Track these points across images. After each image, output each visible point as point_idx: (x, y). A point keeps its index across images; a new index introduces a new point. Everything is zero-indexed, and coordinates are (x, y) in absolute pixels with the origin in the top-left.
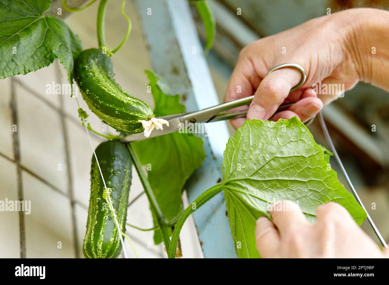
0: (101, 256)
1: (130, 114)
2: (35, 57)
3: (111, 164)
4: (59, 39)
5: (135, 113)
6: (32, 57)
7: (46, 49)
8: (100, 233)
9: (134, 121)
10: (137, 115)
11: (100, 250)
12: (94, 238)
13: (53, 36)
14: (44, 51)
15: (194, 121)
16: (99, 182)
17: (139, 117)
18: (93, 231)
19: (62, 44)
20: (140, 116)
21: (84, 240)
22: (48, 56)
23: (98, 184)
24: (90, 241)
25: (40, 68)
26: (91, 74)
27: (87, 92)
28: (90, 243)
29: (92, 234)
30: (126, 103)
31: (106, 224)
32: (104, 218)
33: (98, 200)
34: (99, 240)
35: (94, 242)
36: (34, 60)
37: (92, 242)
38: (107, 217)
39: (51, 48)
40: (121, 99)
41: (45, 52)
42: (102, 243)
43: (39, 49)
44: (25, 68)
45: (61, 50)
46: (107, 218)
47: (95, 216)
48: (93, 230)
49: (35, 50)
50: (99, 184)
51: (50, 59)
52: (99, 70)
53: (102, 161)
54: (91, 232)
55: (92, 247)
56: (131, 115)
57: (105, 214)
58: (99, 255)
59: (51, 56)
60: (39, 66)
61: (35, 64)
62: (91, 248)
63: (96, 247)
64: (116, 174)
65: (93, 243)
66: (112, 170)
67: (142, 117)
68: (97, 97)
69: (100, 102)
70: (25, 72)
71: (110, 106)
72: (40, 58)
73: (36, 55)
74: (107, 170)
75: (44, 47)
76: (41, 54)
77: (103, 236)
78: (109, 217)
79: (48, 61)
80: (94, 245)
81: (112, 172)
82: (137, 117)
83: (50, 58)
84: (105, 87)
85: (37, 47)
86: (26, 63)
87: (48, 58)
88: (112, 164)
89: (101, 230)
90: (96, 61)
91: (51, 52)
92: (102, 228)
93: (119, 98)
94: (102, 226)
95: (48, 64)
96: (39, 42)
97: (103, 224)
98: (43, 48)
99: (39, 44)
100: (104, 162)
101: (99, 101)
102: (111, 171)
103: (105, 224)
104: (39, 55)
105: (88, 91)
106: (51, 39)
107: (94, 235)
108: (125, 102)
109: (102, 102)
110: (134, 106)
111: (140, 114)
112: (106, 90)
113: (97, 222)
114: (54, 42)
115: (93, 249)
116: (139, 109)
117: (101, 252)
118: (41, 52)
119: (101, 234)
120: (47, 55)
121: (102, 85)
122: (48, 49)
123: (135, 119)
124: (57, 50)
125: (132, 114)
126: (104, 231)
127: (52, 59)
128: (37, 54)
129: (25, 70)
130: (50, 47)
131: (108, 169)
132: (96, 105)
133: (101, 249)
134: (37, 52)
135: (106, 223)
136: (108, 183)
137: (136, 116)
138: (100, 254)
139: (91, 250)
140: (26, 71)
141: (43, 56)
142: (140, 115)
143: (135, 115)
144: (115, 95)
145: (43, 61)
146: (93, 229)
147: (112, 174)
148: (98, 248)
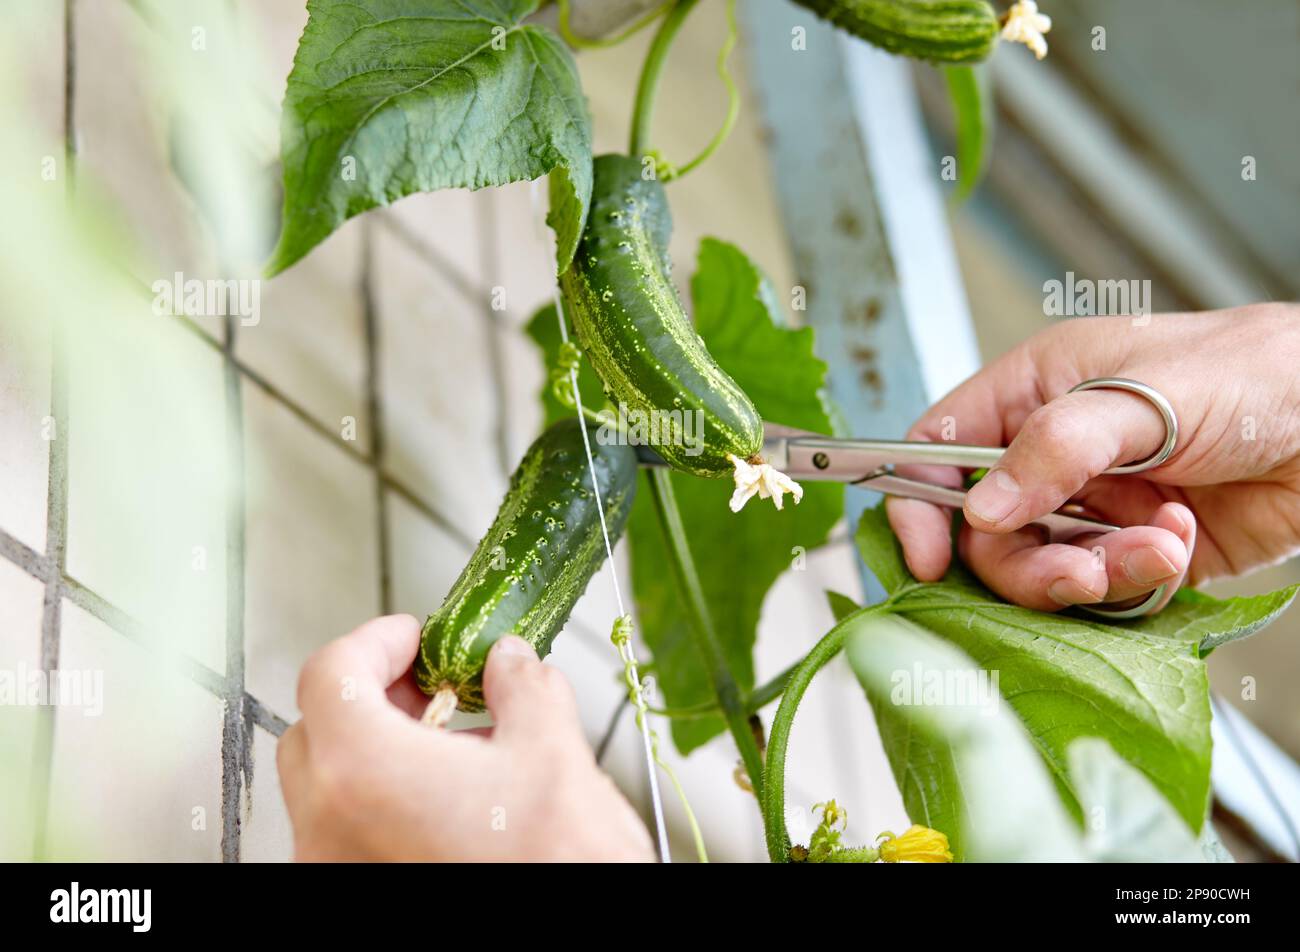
0: (461, 669)
1: (715, 425)
2: (506, 146)
3: (579, 466)
4: (564, 104)
5: (728, 430)
6: (499, 144)
7: (536, 126)
8: (480, 608)
9: (714, 448)
10: (729, 435)
11: (463, 651)
12: (460, 616)
13: (552, 92)
14: (530, 132)
15: (823, 463)
16: (527, 498)
17: (733, 445)
18: (463, 599)
19: (573, 120)
20: (735, 443)
21: (429, 618)
22: (539, 151)
23: (522, 501)
24: (446, 621)
25: (512, 181)
26: (628, 245)
27: (607, 297)
28: (443, 626)
29: (458, 606)
30: (713, 389)
31: (507, 597)
32: (508, 578)
33: (508, 534)
34: (471, 625)
35: (456, 625)
36: (501, 154)
37: (451, 623)
38: (516, 579)
39: (548, 129)
40: (701, 369)
41: (533, 137)
42: (475, 635)
43: (516, 124)
44: (478, 171)
45: (570, 140)
46: (514, 583)
47: (483, 568)
48: (466, 597)
49: (507, 122)
50: (526, 501)
51: (542, 160)
52: (645, 242)
53: (559, 450)
54: (458, 602)
55: (446, 634)
56: (715, 429)
57: (514, 572)
58: (456, 665)
59: (546, 152)
60: (510, 174)
61: (503, 165)
62: (442, 636)
63: (456, 639)
64: (583, 496)
65: (450, 627)
66: (577, 480)
67: (739, 447)
68: (633, 327)
69: (637, 347)
70: (476, 184)
71: (666, 374)
72: (518, 149)
73: (508, 138)
74: (564, 475)
75: (531, 119)
76: (521, 140)
77: (486, 618)
78: (520, 581)
79: (536, 165)
80: (452, 633)
81: (574, 484)
82: (727, 441)
83: (545, 159)
84: (662, 311)
85: (514, 115)
86: (482, 158)
87: (536, 156)
88: (582, 467)
89: (487, 604)
90: (644, 209)
91: (549, 140)
92: (492, 601)
93: (696, 362)
94: (494, 596)
95: (534, 174)
96: (519, 102)
97: (498, 592)
98: (528, 125)
99: (517, 109)
100: (561, 455)
101: (636, 342)
102: (573, 481)
103: (504, 594)
104: (515, 139)
105: (610, 294)
106: (547, 100)
107: (464, 609)
108: (712, 385)
109: (644, 350)
110: (731, 410)
111: (739, 440)
112: (663, 319)
113: (484, 583)
114: (555, 110)
115: (445, 643)
116: (740, 423)
117: (464, 658)
118: (522, 134)
119: (483, 610)
120: (537, 147)
121: (653, 297)
122: (540, 131)
123: (718, 446)
124: (561, 138)
125: (718, 427)
126: (493, 608)
127: (549, 161)
128: (512, 137)
129: (476, 179)
130: (546, 124)
131: (567, 475)
132: (618, 344)
133: (467, 648)
134: (512, 130)
135: (507, 593)
136: (554, 505)
137: (727, 439)
138: (459, 663)
139: (439, 642)
140: (479, 183)
141: (525, 146)
142: (737, 441)
143: (724, 435)
144: (684, 348)
145: (523, 161)
146: (465, 594)
147: (573, 490)
148: (460, 644)
